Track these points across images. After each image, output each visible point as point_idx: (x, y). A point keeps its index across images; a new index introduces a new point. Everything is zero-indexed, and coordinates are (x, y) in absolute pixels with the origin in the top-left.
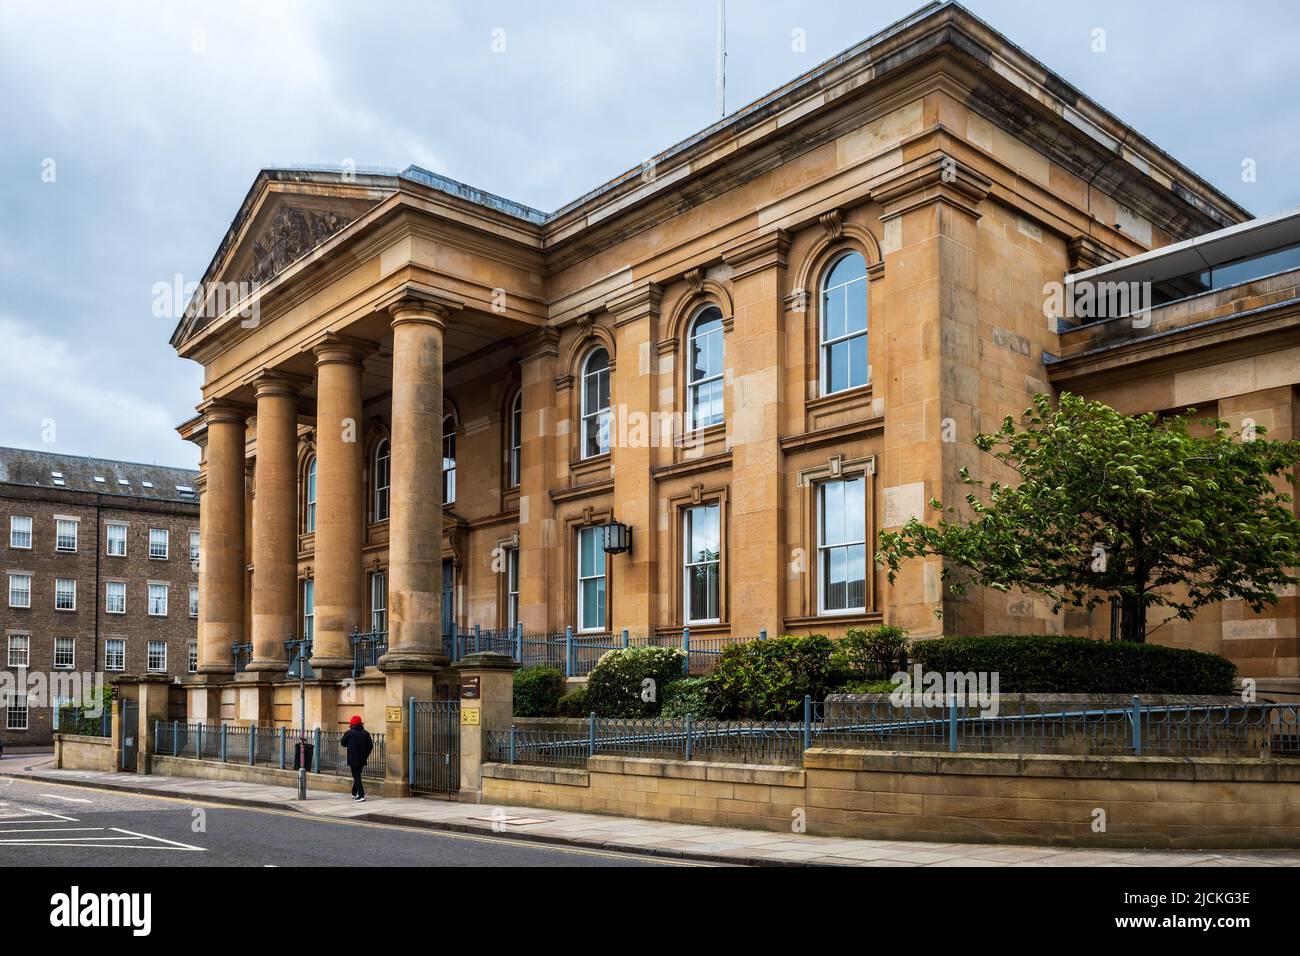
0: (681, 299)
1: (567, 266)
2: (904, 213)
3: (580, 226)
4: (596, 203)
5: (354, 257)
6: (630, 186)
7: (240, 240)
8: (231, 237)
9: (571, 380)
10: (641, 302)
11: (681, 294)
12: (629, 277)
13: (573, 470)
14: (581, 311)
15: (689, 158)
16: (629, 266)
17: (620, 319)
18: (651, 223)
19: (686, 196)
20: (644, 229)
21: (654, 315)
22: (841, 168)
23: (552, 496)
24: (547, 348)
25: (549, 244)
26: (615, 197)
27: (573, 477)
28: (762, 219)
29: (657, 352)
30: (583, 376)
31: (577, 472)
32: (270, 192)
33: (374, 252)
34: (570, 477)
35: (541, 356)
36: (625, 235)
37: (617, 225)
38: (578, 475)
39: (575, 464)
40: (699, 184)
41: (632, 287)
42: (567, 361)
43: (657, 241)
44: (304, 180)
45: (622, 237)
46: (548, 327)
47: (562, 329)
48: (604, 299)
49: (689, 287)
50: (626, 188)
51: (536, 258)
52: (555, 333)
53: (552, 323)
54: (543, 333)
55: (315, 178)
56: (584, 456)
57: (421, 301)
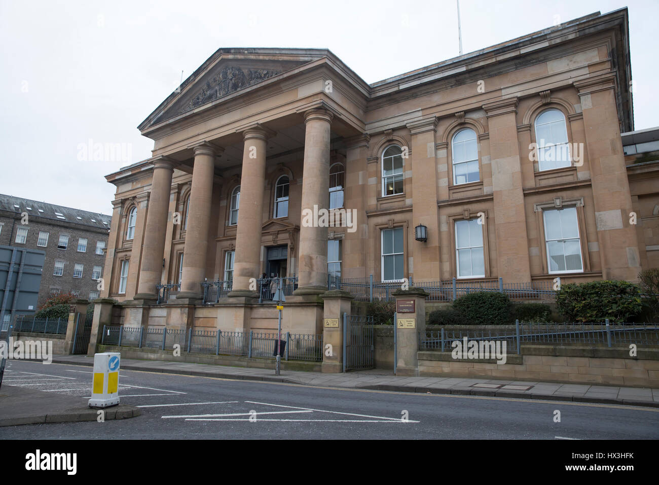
0: (451, 124)
1: (378, 107)
2: (592, 93)
3: (396, 89)
4: (407, 80)
5: (281, 88)
6: (429, 73)
7: (197, 80)
8: (192, 78)
9: (377, 159)
10: (429, 124)
11: (450, 123)
12: (420, 114)
13: (378, 201)
14: (387, 128)
15: (466, 63)
16: (420, 109)
17: (413, 132)
18: (434, 91)
19: (458, 80)
20: (428, 93)
21: (435, 131)
22: (550, 73)
23: (367, 213)
24: (364, 143)
25: (373, 96)
26: (419, 78)
27: (379, 205)
28: (504, 92)
29: (437, 147)
30: (383, 158)
31: (381, 202)
32: (222, 59)
33: (295, 86)
34: (377, 204)
35: (360, 147)
36: (417, 95)
37: (414, 91)
38: (381, 204)
39: (379, 199)
40: (467, 75)
41: (421, 118)
42: (375, 150)
43: (437, 99)
44: (250, 53)
45: (415, 96)
46: (367, 134)
47: (372, 136)
48: (406, 122)
49: (456, 120)
50: (426, 74)
51: (364, 102)
52: (368, 137)
53: (368, 132)
54: (363, 136)
55: (259, 51)
56: (383, 196)
57: (326, 109)
